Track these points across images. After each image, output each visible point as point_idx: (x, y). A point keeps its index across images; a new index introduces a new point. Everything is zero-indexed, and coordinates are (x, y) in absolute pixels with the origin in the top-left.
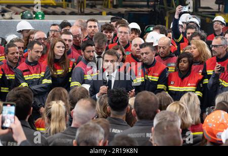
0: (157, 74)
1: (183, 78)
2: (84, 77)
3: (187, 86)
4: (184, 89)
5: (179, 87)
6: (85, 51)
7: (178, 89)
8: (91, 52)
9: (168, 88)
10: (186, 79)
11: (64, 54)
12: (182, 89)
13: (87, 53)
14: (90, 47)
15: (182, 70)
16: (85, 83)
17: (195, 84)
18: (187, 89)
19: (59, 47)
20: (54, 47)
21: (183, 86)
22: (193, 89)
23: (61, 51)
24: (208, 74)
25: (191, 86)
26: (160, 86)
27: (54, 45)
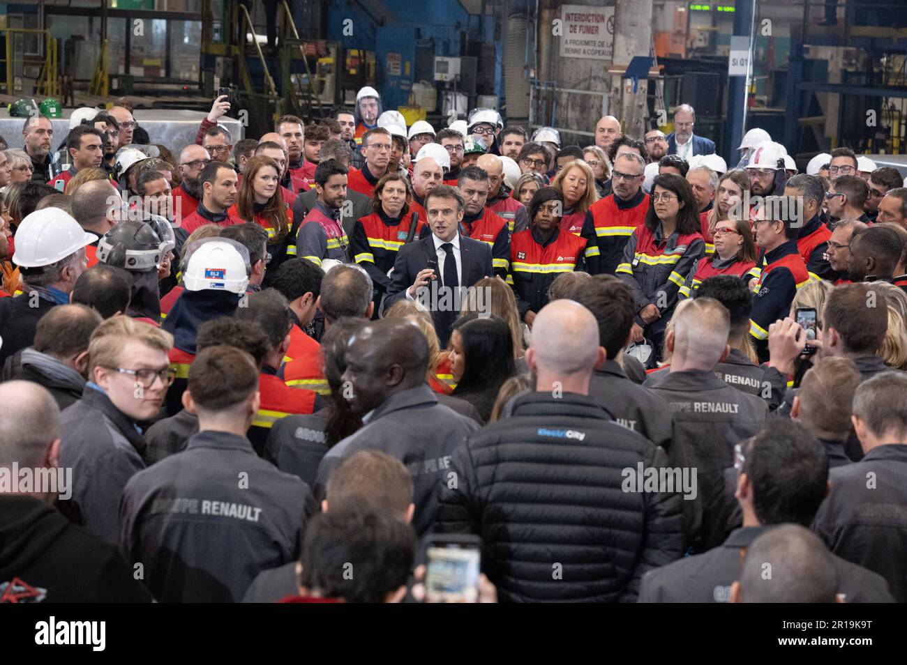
0: (491, 236)
1: (545, 245)
2: (326, 244)
3: (555, 262)
4: (549, 269)
5: (538, 265)
6: (326, 185)
7: (536, 268)
8: (341, 188)
9: (511, 267)
10: (553, 246)
11: (275, 194)
12: (545, 269)
13: (331, 190)
14: (339, 176)
15: (544, 226)
16: (328, 258)
17: (573, 258)
18: (556, 268)
19: (265, 177)
20: (253, 177)
21: (549, 263)
22: (570, 268)
23: (270, 186)
24: (599, 235)
25: (564, 262)
26: (498, 263)
27: (256, 172)
